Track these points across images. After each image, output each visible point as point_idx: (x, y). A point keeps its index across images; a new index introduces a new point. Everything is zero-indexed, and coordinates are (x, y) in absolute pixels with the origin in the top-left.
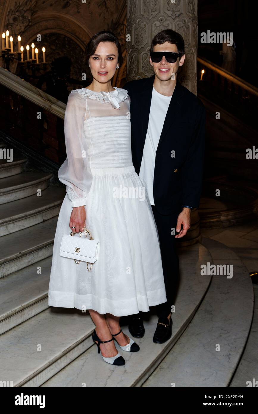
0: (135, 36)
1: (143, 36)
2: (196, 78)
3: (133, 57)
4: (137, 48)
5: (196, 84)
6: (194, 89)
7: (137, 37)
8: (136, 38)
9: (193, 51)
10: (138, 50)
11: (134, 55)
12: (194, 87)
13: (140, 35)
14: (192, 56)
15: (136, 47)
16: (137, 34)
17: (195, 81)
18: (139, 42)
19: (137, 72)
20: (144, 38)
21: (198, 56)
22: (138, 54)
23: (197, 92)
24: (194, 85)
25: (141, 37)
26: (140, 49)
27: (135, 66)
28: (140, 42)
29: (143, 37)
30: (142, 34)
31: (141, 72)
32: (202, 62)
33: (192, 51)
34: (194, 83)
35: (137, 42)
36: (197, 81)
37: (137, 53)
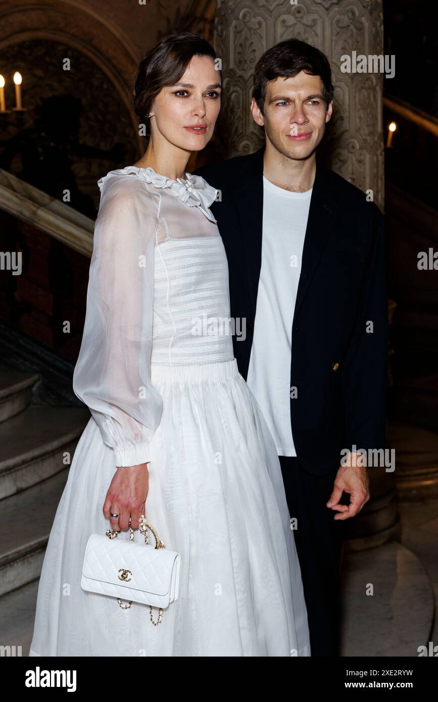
0: (235, 48)
1: (256, 49)
2: (381, 145)
3: (233, 97)
4: (241, 77)
5: (381, 159)
6: (378, 171)
7: (240, 50)
8: (239, 53)
9: (372, 83)
10: (244, 81)
11: (234, 92)
12: (377, 166)
13: (248, 46)
14: (372, 94)
15: (239, 73)
16: (241, 45)
17: (379, 152)
18: (246, 61)
19: (241, 131)
20: (256, 53)
21: (385, 94)
22: (242, 90)
23: (383, 177)
24: (378, 161)
25: (250, 51)
26: (247, 78)
27: (236, 117)
28: (248, 62)
29: (254, 51)
30: (252, 43)
31: (250, 131)
32: (392, 105)
33: (370, 83)
34: (377, 155)
35: (240, 62)
36: (383, 153)
37: (240, 87)
